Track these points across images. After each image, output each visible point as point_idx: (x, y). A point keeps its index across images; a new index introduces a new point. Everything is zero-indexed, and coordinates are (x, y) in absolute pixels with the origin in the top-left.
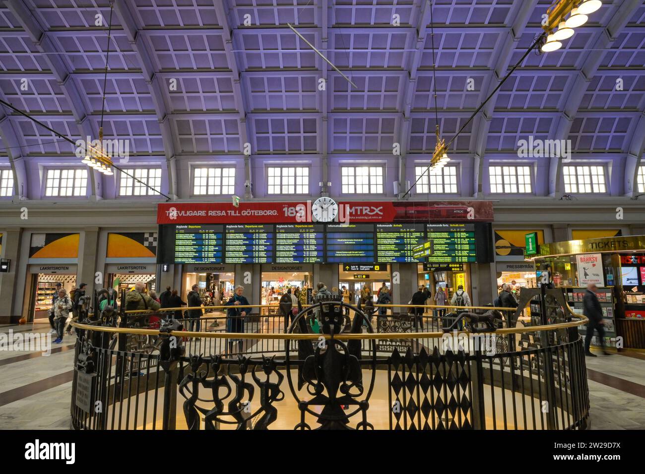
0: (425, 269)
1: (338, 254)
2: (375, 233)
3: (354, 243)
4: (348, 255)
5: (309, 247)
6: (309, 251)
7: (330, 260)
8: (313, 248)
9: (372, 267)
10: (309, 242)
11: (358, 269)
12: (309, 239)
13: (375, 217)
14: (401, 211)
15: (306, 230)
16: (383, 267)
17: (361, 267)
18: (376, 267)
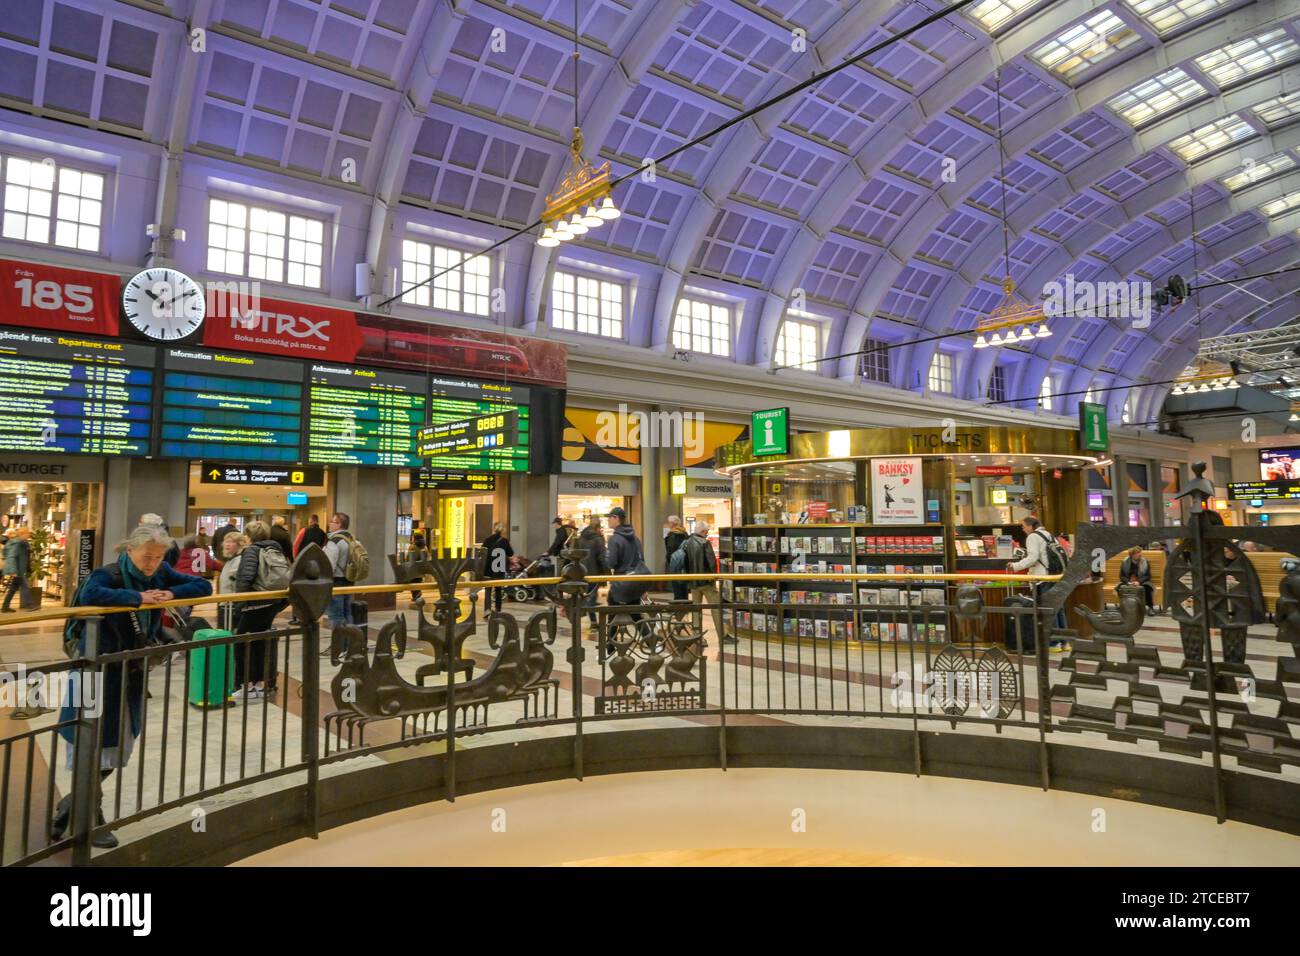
0: (414, 485)
1: (197, 433)
2: (306, 386)
3: (246, 407)
4: (225, 438)
5: (104, 408)
6: (104, 419)
7: (169, 450)
8: (119, 411)
9: (286, 474)
10: (104, 395)
11: (244, 478)
12: (105, 383)
13: (307, 346)
14: (375, 338)
15: (94, 357)
16: (314, 475)
17: (254, 472)
18: (294, 474)
